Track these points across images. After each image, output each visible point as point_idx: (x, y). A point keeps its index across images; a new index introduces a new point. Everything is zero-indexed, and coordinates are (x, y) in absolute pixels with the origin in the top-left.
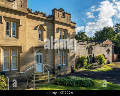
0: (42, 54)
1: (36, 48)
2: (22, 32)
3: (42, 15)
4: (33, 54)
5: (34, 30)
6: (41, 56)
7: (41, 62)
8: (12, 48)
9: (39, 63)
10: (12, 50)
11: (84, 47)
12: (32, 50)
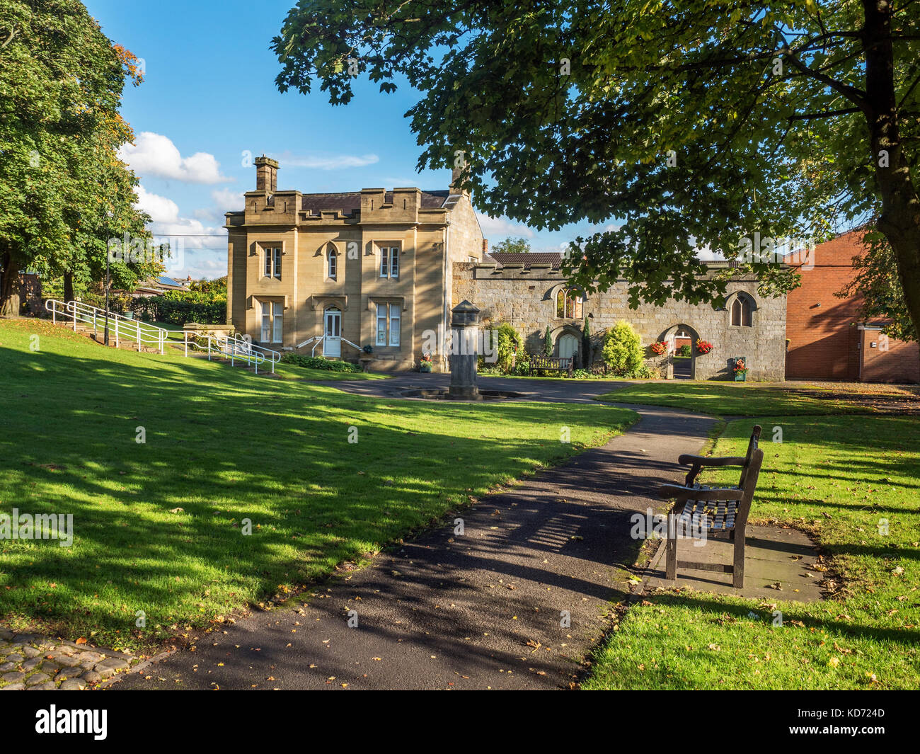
0: (338, 313)
1: (319, 298)
2: (288, 263)
3: (333, 216)
4: (312, 313)
5: (316, 255)
6: (337, 318)
7: (337, 334)
8: (274, 299)
9: (333, 336)
10: (273, 302)
11: (532, 288)
12: (309, 304)
